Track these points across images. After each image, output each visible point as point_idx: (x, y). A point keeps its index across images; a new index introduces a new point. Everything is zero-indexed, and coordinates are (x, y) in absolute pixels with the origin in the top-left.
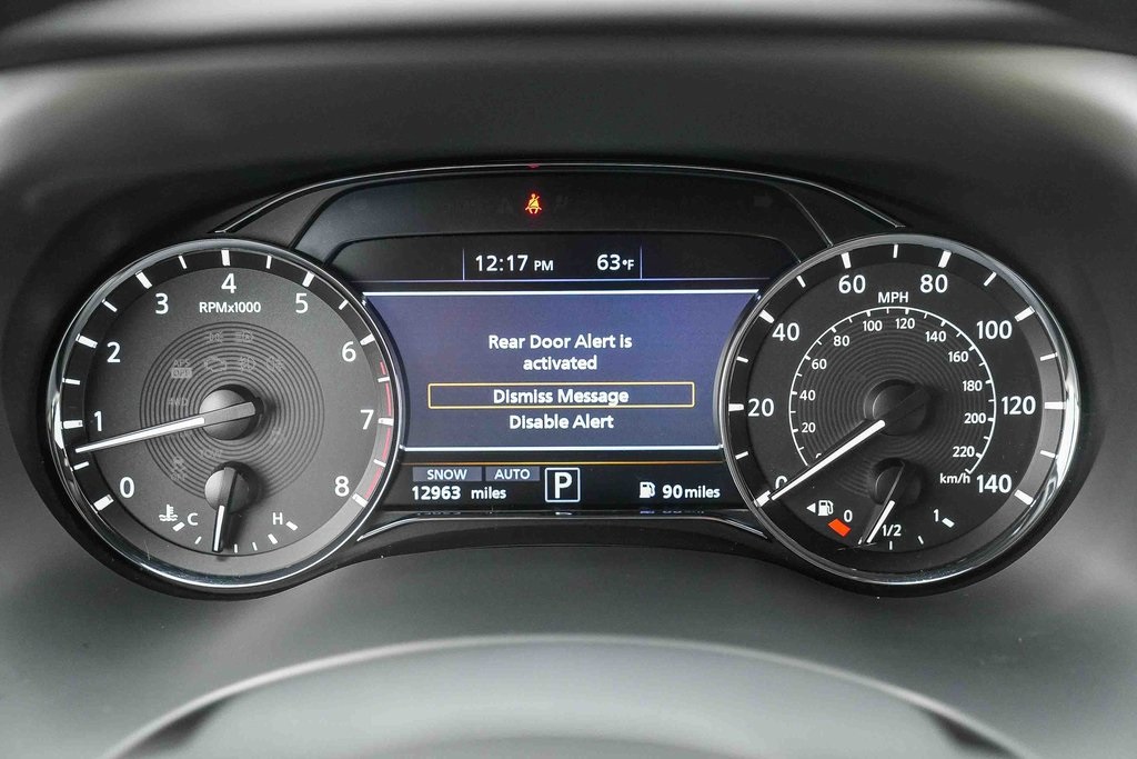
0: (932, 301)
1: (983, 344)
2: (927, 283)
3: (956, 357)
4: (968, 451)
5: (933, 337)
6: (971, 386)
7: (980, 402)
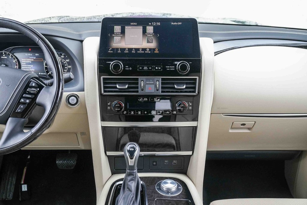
0: (62, 58)
1: (67, 62)
2: (62, 57)
3: (64, 63)
4: (65, 70)
5: (62, 61)
6: (66, 65)
7: (66, 66)
